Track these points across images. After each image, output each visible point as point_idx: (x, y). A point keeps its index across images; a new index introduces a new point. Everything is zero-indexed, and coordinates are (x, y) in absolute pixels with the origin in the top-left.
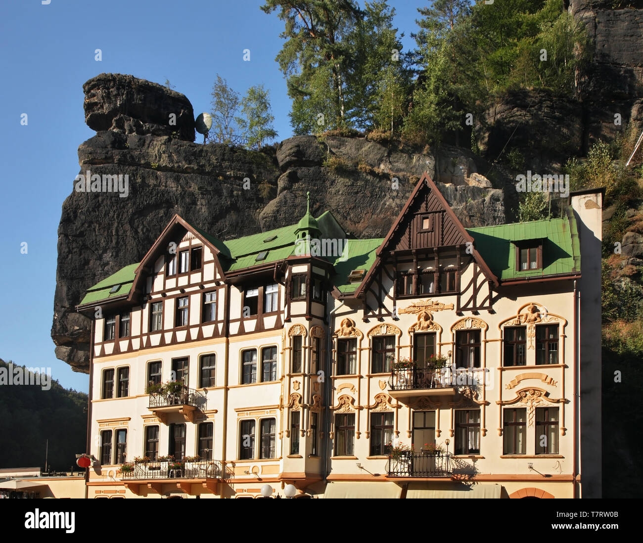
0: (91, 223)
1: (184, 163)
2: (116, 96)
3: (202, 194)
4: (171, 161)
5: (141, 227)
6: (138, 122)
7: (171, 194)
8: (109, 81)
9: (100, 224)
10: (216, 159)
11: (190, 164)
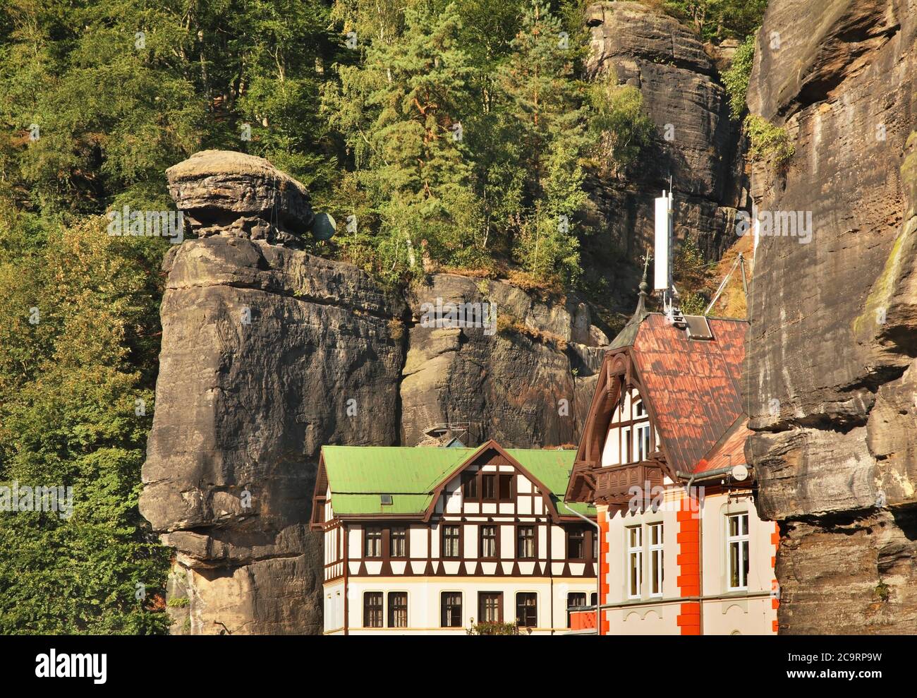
0: (245, 373)
1: (326, 291)
2: (262, 198)
3: (341, 333)
4: (313, 288)
5: (286, 377)
6: (273, 228)
7: (313, 332)
8: (258, 178)
9: (253, 374)
10: (353, 287)
11: (332, 294)
